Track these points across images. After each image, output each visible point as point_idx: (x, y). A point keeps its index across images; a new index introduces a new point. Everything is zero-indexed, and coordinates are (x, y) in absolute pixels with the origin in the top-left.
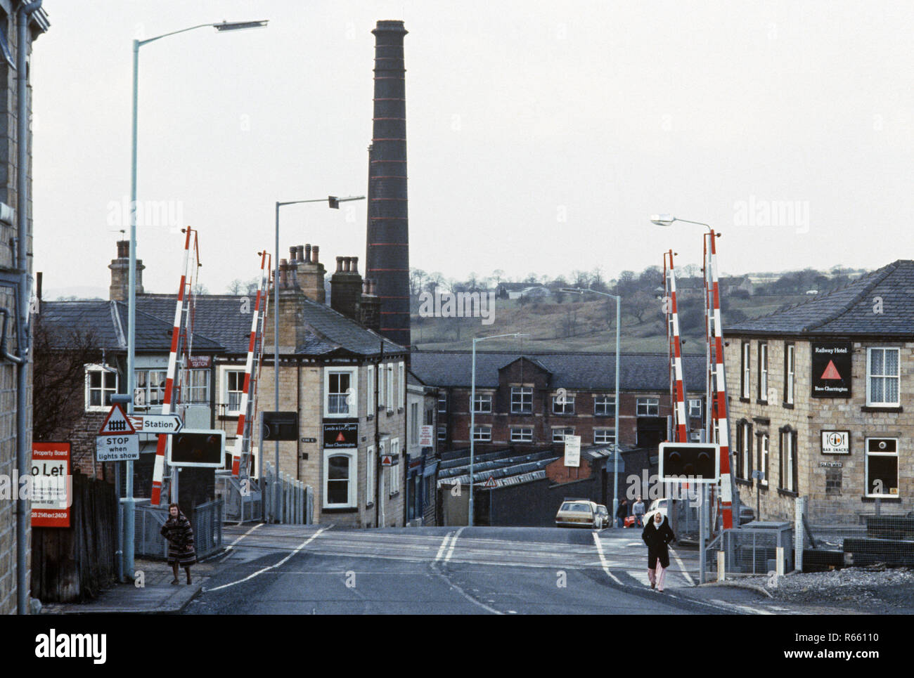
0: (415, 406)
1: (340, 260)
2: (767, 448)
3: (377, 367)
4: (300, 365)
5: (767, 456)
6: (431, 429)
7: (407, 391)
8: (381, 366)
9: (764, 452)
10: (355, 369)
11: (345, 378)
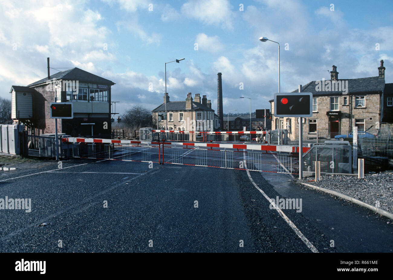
0: (216, 120)
1: (203, 96)
2: (283, 123)
3: (207, 112)
4: (192, 111)
5: (283, 125)
6: (219, 124)
7: (214, 117)
8: (208, 112)
9: (282, 124)
10: (202, 112)
11: (200, 114)
